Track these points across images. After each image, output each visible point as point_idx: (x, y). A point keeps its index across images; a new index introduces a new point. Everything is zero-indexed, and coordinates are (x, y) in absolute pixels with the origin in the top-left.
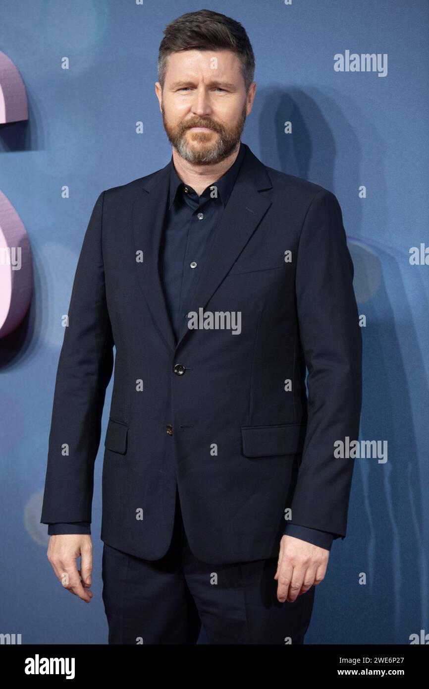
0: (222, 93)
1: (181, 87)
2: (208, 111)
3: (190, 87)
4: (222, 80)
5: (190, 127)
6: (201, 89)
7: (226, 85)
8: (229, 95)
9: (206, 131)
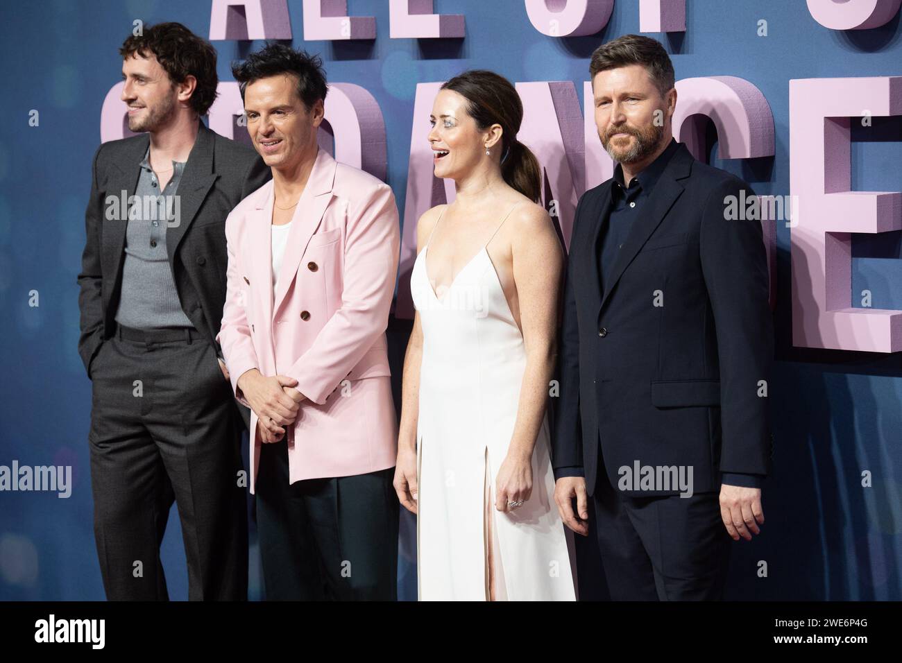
0: (633, 102)
1: (600, 102)
2: (621, 118)
3: (607, 101)
4: (632, 90)
5: (610, 136)
6: (615, 101)
7: (635, 94)
8: (641, 102)
9: (624, 136)
